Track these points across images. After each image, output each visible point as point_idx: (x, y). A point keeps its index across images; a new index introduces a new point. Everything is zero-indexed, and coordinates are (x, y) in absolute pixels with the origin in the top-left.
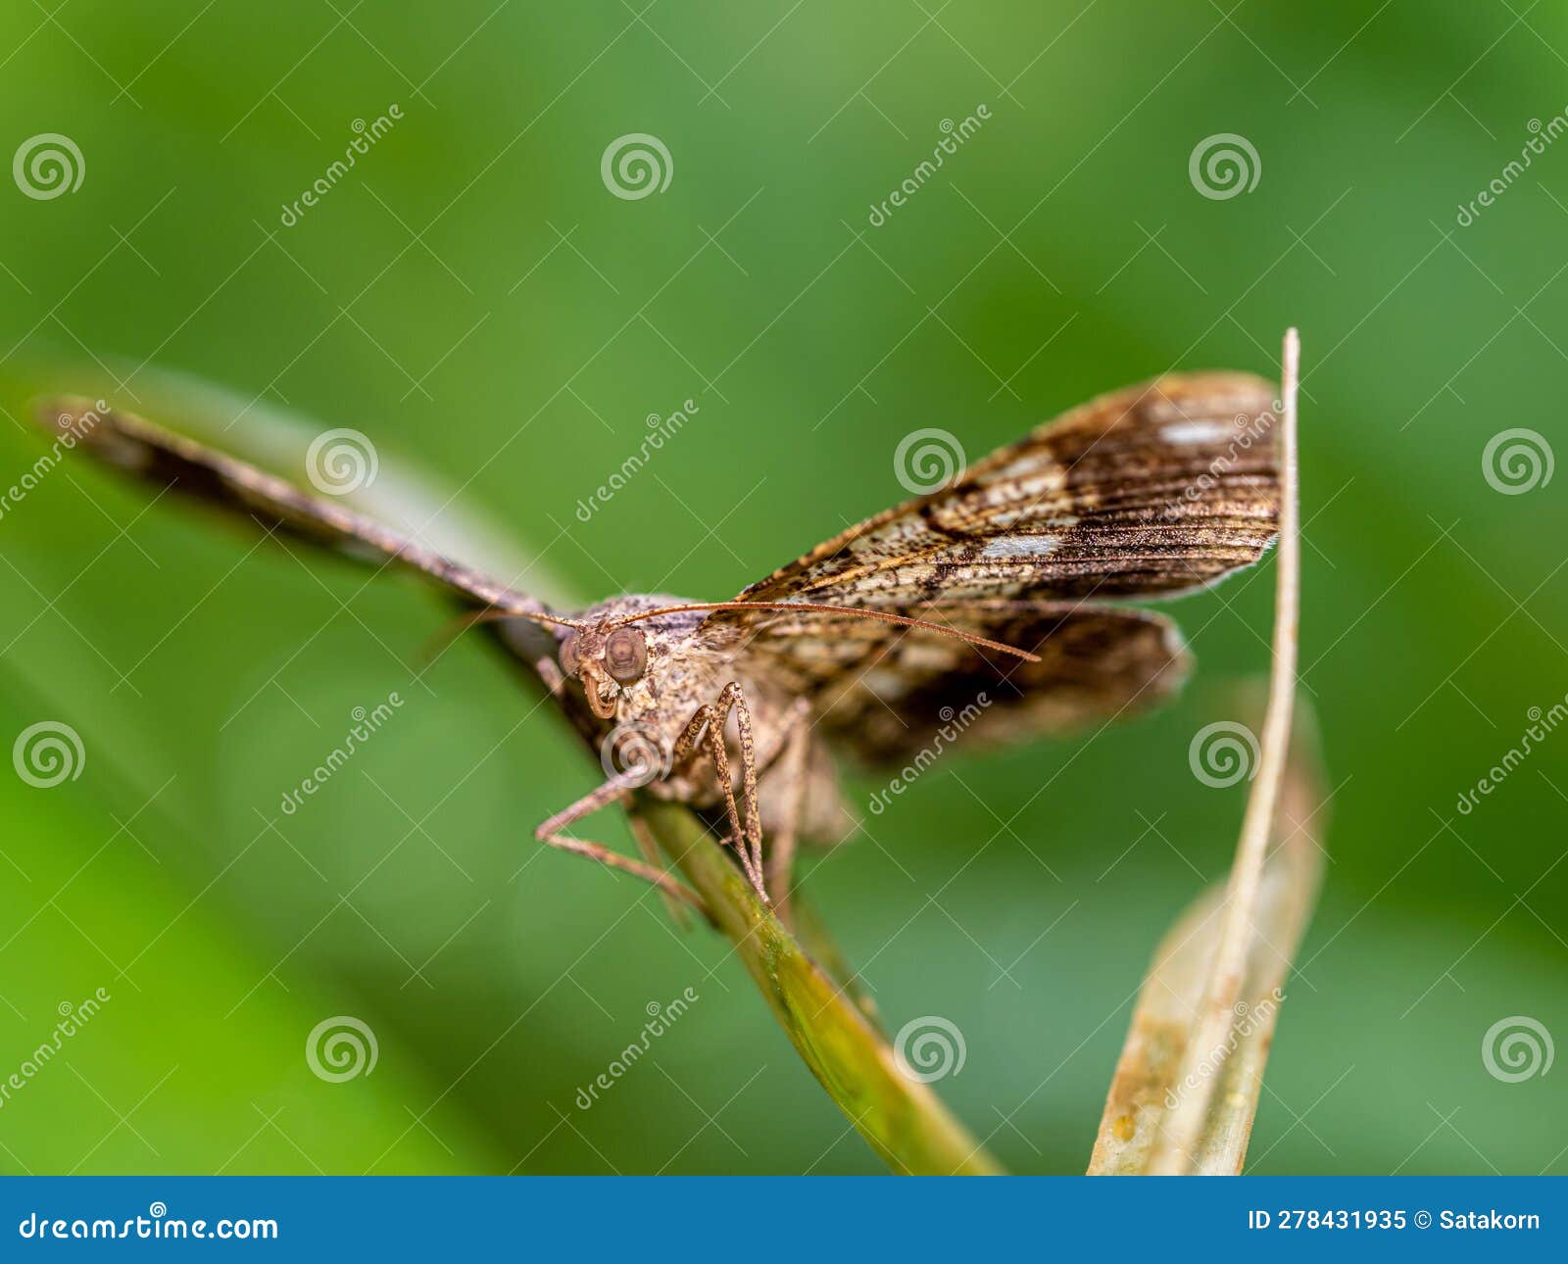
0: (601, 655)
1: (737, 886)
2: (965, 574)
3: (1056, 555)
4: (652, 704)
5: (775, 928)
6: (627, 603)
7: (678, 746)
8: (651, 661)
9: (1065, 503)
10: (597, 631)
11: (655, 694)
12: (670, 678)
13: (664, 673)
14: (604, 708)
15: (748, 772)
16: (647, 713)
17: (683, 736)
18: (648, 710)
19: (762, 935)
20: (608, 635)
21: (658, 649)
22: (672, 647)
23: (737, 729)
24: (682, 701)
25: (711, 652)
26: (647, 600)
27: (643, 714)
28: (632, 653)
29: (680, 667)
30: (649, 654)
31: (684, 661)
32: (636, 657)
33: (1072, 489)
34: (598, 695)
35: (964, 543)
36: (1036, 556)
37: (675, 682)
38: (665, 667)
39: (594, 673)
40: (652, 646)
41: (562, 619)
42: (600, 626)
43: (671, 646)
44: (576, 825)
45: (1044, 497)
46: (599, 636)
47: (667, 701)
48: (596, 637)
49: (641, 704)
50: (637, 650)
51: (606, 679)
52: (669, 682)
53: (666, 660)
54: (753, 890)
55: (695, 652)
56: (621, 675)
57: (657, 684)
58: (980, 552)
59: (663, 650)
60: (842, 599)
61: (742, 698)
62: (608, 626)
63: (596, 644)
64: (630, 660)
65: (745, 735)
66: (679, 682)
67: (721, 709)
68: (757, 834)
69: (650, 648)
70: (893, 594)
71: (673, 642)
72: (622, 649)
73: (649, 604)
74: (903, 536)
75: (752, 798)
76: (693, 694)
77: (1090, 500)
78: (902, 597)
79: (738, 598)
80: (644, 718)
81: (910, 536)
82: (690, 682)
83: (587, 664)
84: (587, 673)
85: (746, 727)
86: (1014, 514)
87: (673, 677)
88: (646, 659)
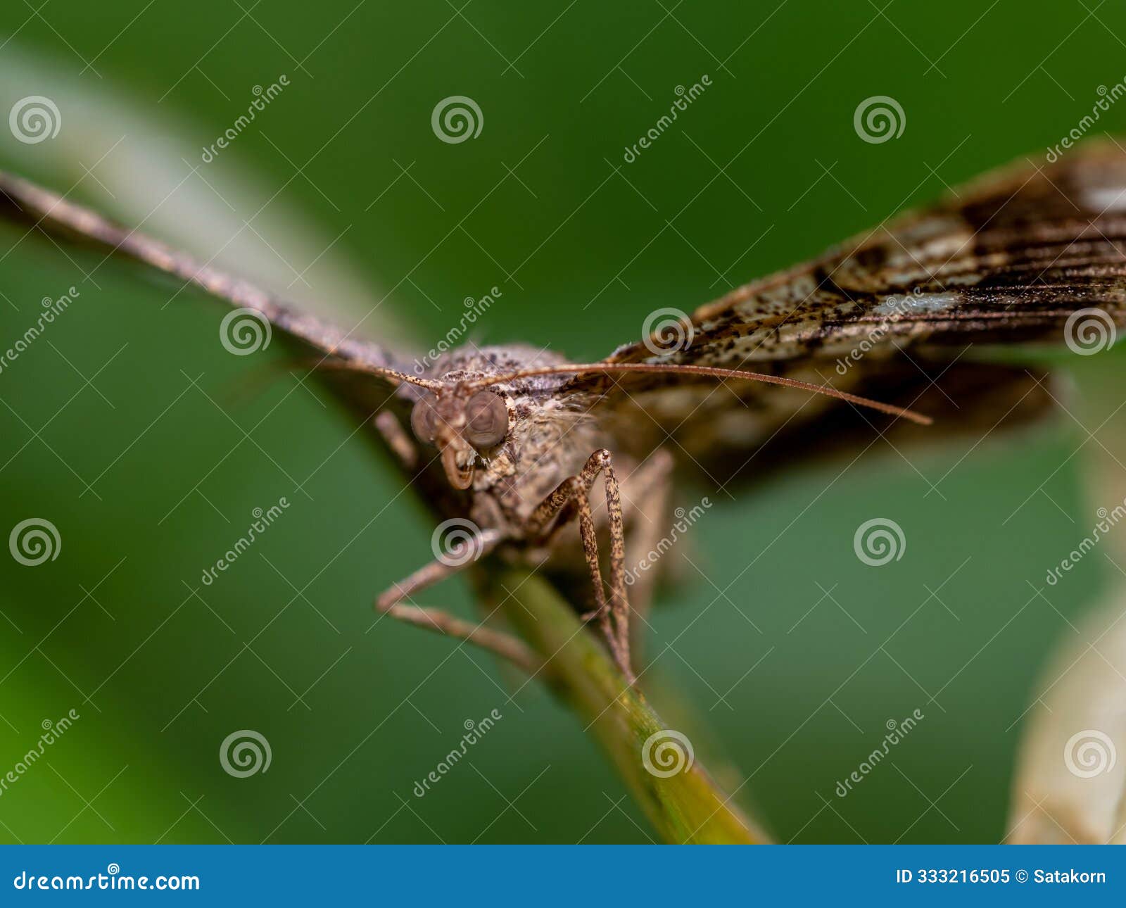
0: (461, 420)
1: (601, 664)
2: (852, 331)
3: (951, 311)
4: (511, 470)
5: (646, 716)
6: (483, 358)
7: (538, 514)
8: (512, 424)
9: (969, 264)
10: (455, 394)
11: (514, 459)
12: (530, 442)
13: (524, 436)
14: (460, 476)
15: (616, 546)
16: (504, 479)
17: (544, 504)
18: (505, 476)
19: (630, 721)
20: (467, 398)
21: (519, 412)
22: (534, 409)
23: (605, 500)
24: (541, 465)
25: (576, 414)
26: (505, 355)
27: (499, 480)
28: (492, 415)
29: (541, 430)
30: (510, 418)
31: (545, 423)
32: (496, 419)
33: (979, 251)
34: (457, 465)
35: (856, 300)
36: (929, 312)
37: (535, 446)
38: (525, 431)
39: (454, 442)
40: (513, 408)
41: (414, 378)
42: (458, 388)
43: (532, 408)
44: (419, 595)
45: (948, 258)
46: (458, 400)
47: (526, 465)
48: (453, 401)
49: (499, 470)
50: (497, 413)
51: (465, 447)
52: (529, 446)
53: (527, 423)
54: (618, 670)
55: (558, 414)
56: (479, 440)
57: (517, 449)
58: (871, 309)
59: (524, 413)
60: (717, 355)
61: (611, 467)
62: (467, 389)
63: (454, 409)
64: (490, 422)
65: (613, 507)
66: (539, 445)
67: (587, 477)
68: (624, 610)
69: (510, 411)
70: (771, 350)
71: (535, 404)
72: (481, 412)
73: (506, 360)
74: (791, 295)
75: (620, 573)
76: (553, 458)
77: (997, 260)
78: (781, 353)
79: (608, 360)
80: (501, 484)
81: (799, 295)
82: (551, 445)
83: (446, 432)
84: (445, 442)
85: (615, 498)
86: (915, 275)
87: (533, 440)
88: (508, 422)
